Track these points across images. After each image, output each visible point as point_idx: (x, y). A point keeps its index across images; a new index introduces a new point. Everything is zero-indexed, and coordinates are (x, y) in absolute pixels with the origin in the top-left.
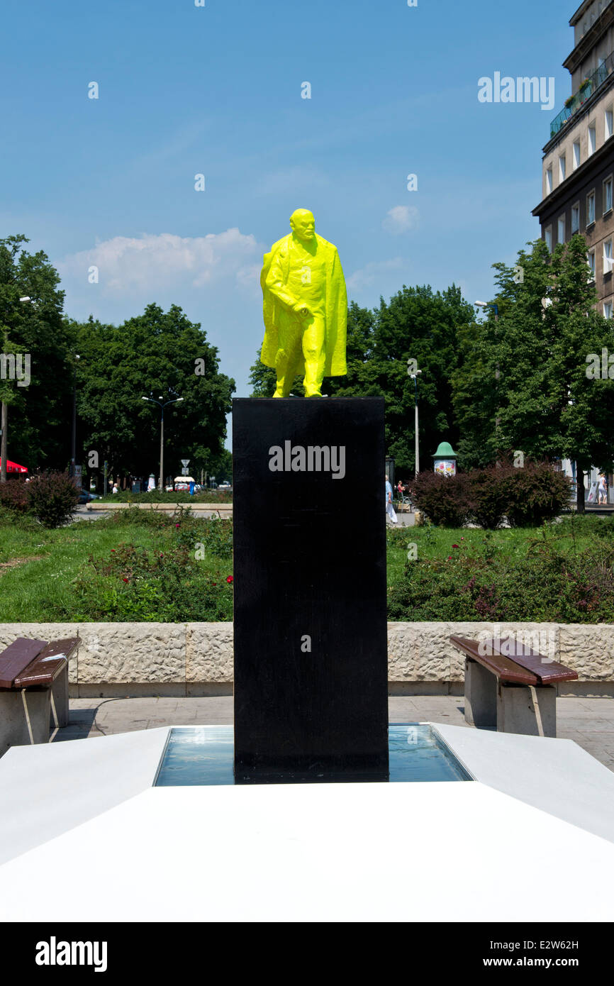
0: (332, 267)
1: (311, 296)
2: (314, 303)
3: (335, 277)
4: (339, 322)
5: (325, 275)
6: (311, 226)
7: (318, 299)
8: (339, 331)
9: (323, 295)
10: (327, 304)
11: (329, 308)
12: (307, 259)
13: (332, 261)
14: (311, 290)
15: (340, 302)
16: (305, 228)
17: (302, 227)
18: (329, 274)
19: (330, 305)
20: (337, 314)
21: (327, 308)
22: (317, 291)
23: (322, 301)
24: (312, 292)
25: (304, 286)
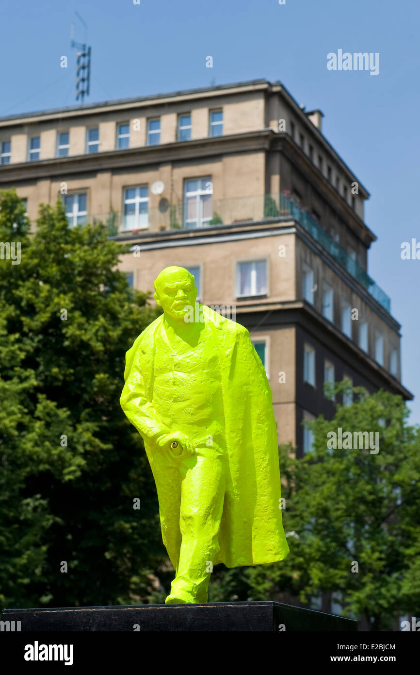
0: (229, 364)
1: (189, 418)
2: (196, 429)
3: (237, 380)
4: (258, 462)
5: (218, 378)
6: (181, 293)
7: (203, 423)
8: (258, 479)
9: (217, 415)
10: (227, 431)
11: (231, 439)
12: (182, 352)
13: (229, 351)
14: (189, 406)
15: (254, 425)
16: (171, 298)
17: (166, 296)
18: (225, 375)
19: (232, 431)
20: (252, 449)
21: (227, 437)
22: (201, 407)
23: (214, 427)
24: (191, 410)
25: (175, 401)
